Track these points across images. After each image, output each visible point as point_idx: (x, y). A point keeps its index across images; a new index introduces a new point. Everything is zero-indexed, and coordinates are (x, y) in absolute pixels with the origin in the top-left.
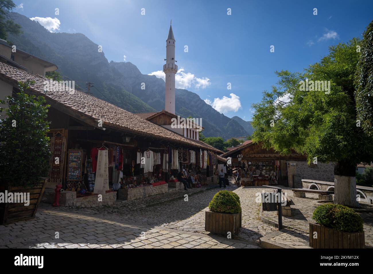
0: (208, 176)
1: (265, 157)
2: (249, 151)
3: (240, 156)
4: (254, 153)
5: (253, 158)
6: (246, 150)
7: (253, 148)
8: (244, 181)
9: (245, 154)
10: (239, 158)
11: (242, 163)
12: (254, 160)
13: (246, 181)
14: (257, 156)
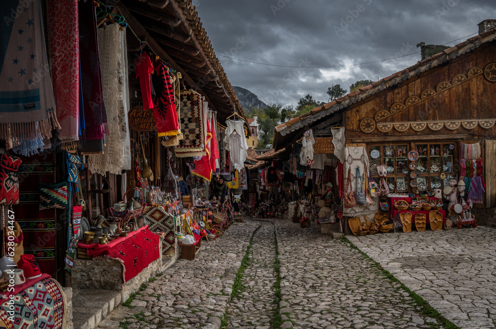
1: (428, 131)
2: (374, 109)
4: (392, 119)
5: (386, 134)
6: (363, 106)
7: (388, 100)
9: (360, 121)
12: (393, 142)
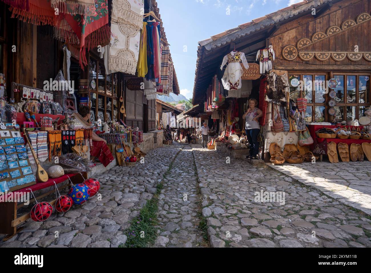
0: (145, 129)
1: (348, 61)
3: (265, 54)
4: (314, 48)
5: (307, 62)
7: (310, 29)
8: (276, 145)
10: (261, 63)
11: (274, 78)
13: (283, 146)
14: (324, 56)
